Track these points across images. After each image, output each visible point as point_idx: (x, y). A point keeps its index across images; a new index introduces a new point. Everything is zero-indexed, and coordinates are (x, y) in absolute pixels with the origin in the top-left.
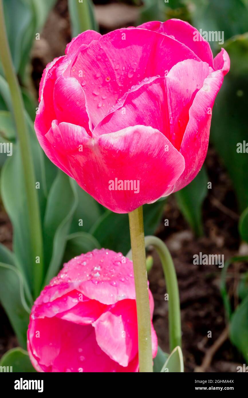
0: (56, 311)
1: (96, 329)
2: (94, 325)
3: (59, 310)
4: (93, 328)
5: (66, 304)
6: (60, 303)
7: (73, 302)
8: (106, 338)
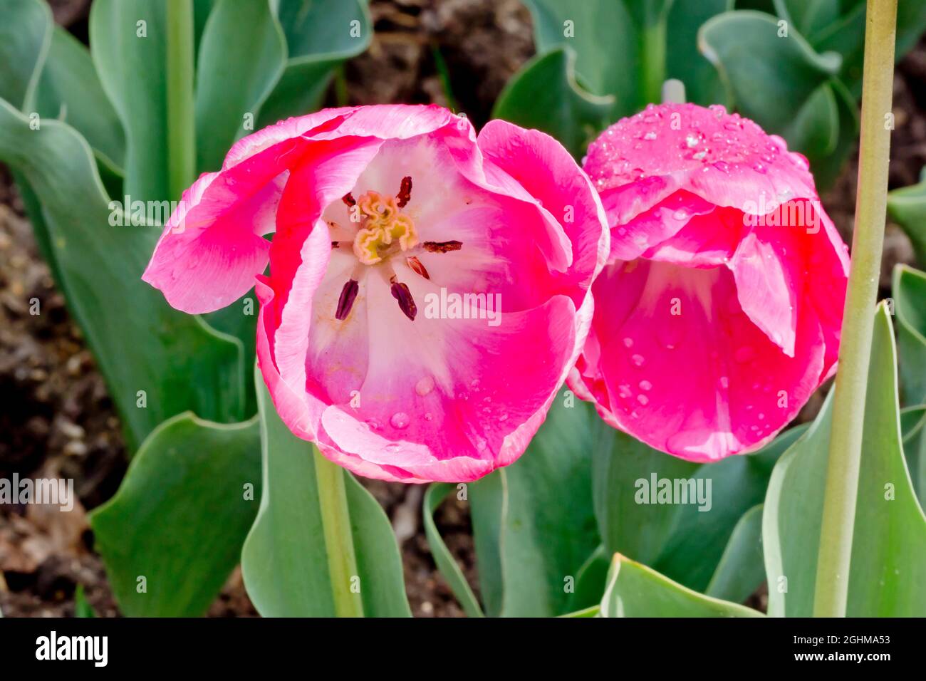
0: (643, 244)
1: (736, 275)
2: (731, 265)
3: (649, 241)
4: (730, 273)
5: (662, 226)
6: (649, 224)
7: (678, 219)
8: (761, 294)
